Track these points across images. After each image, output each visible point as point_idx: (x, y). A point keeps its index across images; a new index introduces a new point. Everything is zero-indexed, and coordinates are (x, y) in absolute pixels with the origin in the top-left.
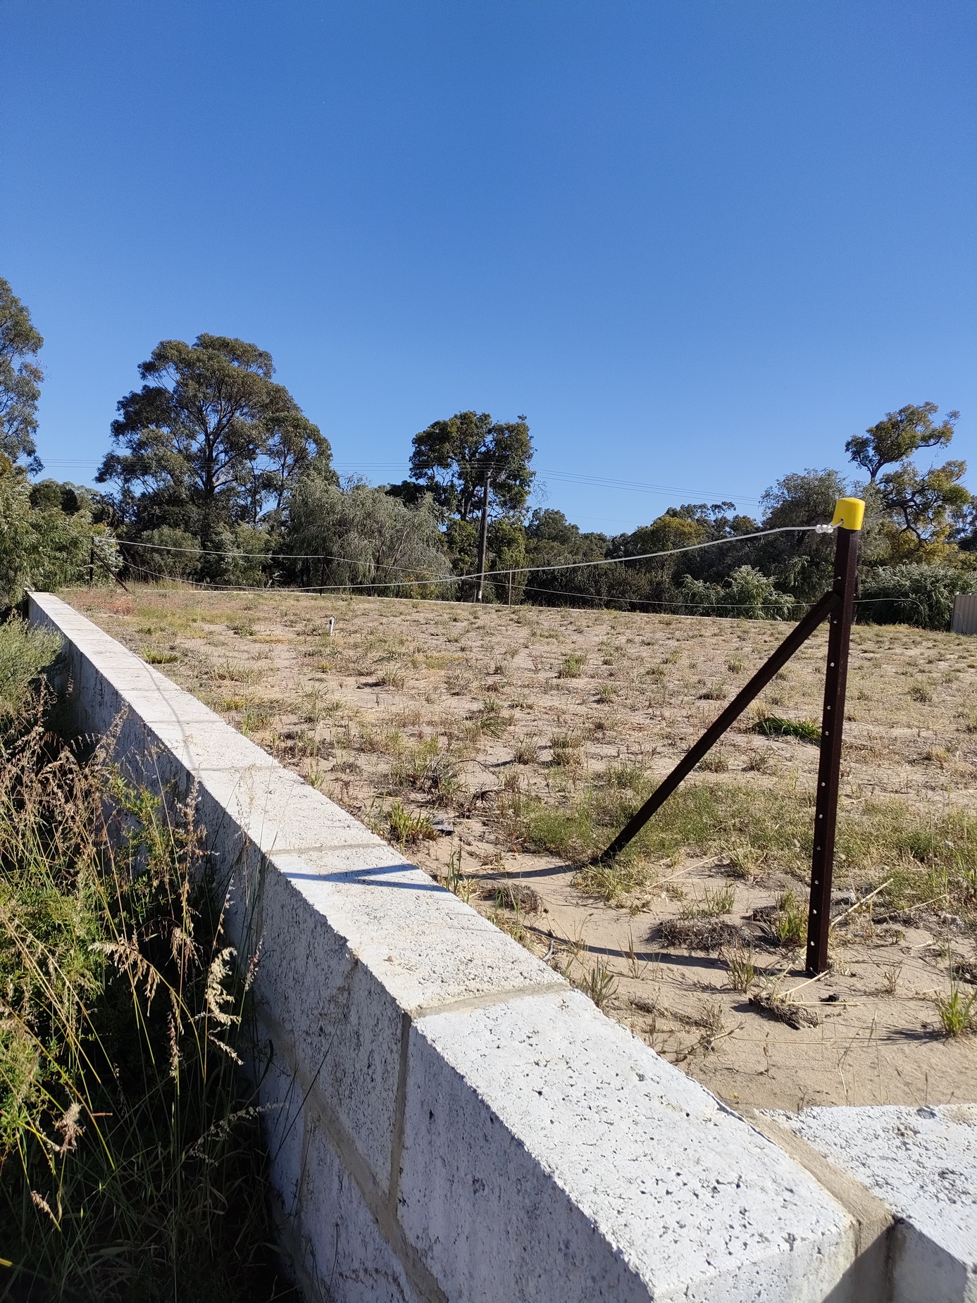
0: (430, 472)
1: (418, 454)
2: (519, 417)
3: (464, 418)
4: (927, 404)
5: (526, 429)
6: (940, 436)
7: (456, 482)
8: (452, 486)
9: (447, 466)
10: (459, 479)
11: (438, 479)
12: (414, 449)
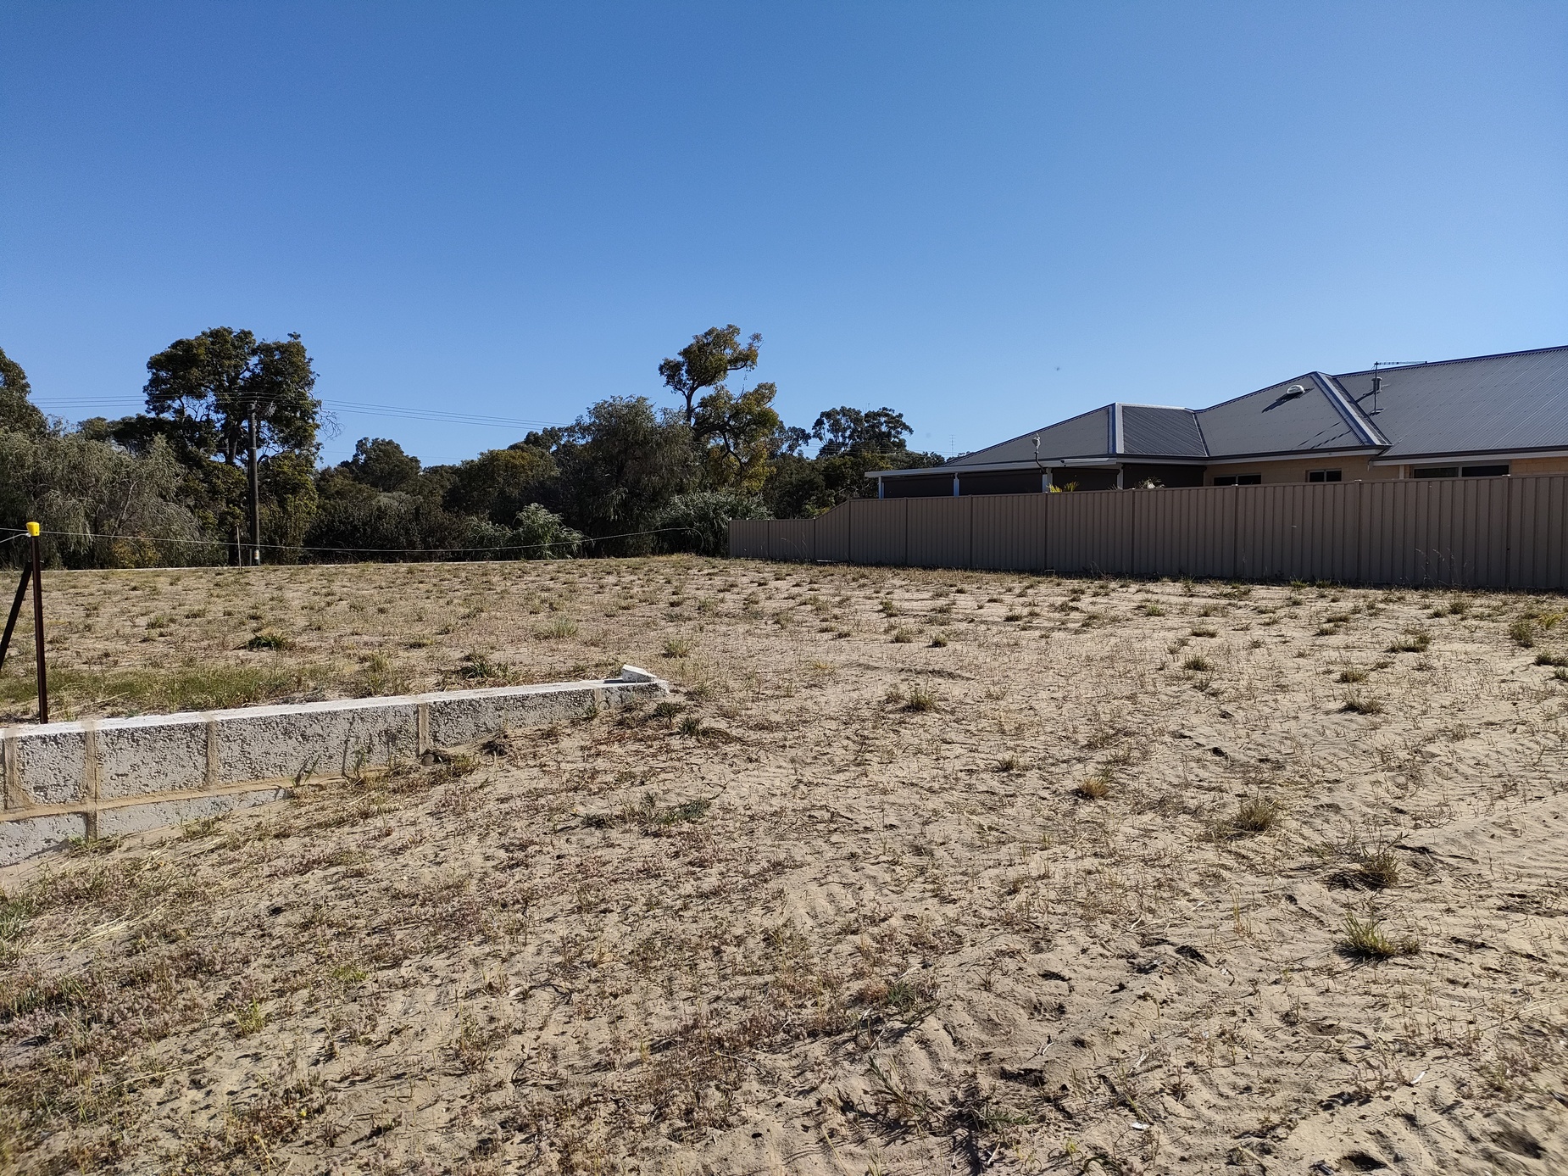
0: (176, 404)
1: (155, 382)
2: (290, 335)
3: (217, 335)
4: (730, 326)
5: (301, 350)
6: (745, 359)
7: (214, 416)
8: (209, 421)
9: (200, 396)
10: (217, 412)
11: (189, 412)
12: (150, 376)
